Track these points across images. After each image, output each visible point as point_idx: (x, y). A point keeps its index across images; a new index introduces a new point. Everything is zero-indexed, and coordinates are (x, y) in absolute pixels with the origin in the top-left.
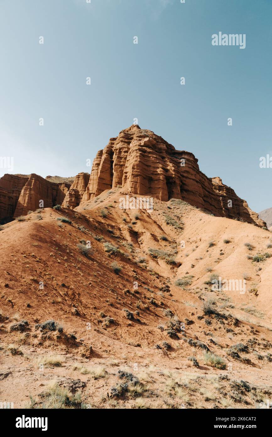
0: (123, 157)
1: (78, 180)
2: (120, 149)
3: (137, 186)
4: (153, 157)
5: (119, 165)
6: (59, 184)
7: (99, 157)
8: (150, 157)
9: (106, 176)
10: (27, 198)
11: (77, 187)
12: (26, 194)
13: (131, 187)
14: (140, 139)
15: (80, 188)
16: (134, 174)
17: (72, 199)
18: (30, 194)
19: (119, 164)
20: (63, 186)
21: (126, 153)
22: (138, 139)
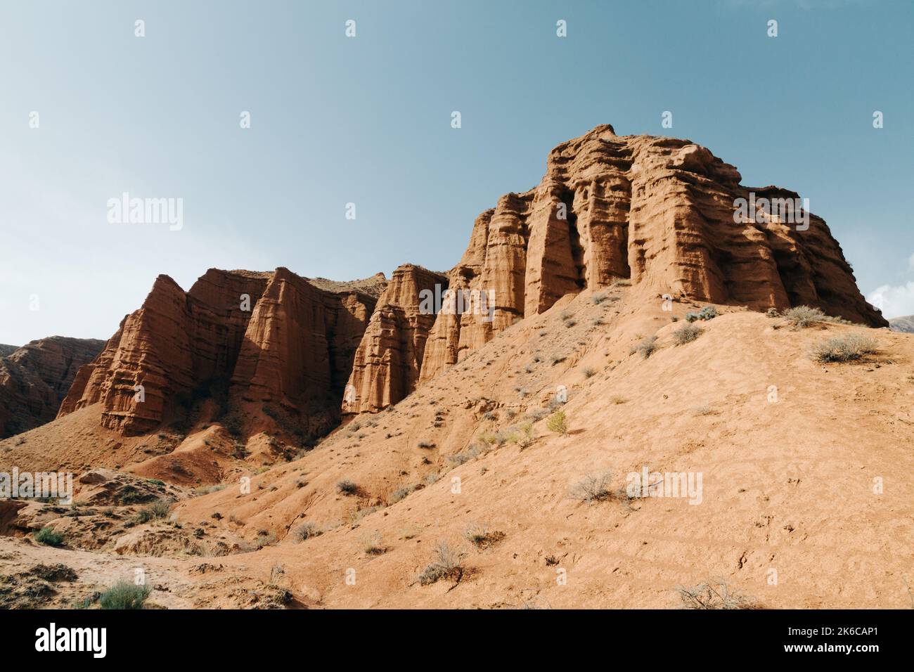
0: (612, 203)
1: (398, 282)
2: (599, 180)
3: (701, 277)
4: (720, 197)
5: (605, 223)
6: (342, 294)
7: (507, 211)
8: (712, 196)
9: (564, 256)
10: (268, 329)
11: (397, 300)
12: (267, 318)
13: (683, 281)
14: (667, 149)
15: (406, 303)
16: (683, 241)
17: (390, 331)
18: (275, 318)
19: (602, 220)
20: (351, 299)
21: (617, 192)
22: (660, 150)
